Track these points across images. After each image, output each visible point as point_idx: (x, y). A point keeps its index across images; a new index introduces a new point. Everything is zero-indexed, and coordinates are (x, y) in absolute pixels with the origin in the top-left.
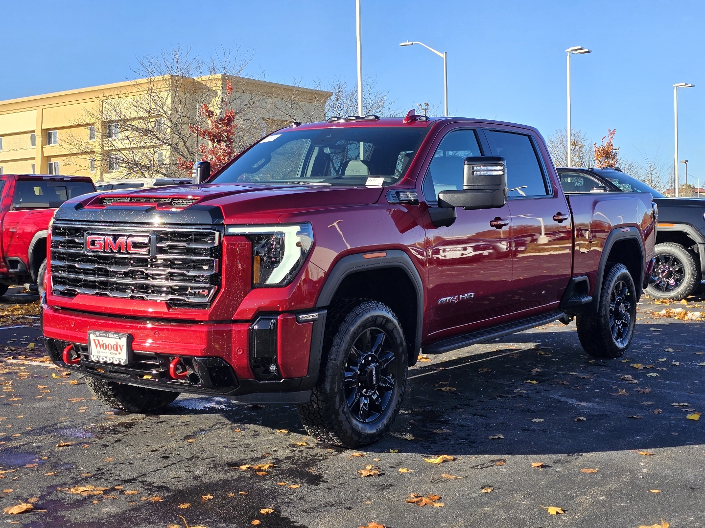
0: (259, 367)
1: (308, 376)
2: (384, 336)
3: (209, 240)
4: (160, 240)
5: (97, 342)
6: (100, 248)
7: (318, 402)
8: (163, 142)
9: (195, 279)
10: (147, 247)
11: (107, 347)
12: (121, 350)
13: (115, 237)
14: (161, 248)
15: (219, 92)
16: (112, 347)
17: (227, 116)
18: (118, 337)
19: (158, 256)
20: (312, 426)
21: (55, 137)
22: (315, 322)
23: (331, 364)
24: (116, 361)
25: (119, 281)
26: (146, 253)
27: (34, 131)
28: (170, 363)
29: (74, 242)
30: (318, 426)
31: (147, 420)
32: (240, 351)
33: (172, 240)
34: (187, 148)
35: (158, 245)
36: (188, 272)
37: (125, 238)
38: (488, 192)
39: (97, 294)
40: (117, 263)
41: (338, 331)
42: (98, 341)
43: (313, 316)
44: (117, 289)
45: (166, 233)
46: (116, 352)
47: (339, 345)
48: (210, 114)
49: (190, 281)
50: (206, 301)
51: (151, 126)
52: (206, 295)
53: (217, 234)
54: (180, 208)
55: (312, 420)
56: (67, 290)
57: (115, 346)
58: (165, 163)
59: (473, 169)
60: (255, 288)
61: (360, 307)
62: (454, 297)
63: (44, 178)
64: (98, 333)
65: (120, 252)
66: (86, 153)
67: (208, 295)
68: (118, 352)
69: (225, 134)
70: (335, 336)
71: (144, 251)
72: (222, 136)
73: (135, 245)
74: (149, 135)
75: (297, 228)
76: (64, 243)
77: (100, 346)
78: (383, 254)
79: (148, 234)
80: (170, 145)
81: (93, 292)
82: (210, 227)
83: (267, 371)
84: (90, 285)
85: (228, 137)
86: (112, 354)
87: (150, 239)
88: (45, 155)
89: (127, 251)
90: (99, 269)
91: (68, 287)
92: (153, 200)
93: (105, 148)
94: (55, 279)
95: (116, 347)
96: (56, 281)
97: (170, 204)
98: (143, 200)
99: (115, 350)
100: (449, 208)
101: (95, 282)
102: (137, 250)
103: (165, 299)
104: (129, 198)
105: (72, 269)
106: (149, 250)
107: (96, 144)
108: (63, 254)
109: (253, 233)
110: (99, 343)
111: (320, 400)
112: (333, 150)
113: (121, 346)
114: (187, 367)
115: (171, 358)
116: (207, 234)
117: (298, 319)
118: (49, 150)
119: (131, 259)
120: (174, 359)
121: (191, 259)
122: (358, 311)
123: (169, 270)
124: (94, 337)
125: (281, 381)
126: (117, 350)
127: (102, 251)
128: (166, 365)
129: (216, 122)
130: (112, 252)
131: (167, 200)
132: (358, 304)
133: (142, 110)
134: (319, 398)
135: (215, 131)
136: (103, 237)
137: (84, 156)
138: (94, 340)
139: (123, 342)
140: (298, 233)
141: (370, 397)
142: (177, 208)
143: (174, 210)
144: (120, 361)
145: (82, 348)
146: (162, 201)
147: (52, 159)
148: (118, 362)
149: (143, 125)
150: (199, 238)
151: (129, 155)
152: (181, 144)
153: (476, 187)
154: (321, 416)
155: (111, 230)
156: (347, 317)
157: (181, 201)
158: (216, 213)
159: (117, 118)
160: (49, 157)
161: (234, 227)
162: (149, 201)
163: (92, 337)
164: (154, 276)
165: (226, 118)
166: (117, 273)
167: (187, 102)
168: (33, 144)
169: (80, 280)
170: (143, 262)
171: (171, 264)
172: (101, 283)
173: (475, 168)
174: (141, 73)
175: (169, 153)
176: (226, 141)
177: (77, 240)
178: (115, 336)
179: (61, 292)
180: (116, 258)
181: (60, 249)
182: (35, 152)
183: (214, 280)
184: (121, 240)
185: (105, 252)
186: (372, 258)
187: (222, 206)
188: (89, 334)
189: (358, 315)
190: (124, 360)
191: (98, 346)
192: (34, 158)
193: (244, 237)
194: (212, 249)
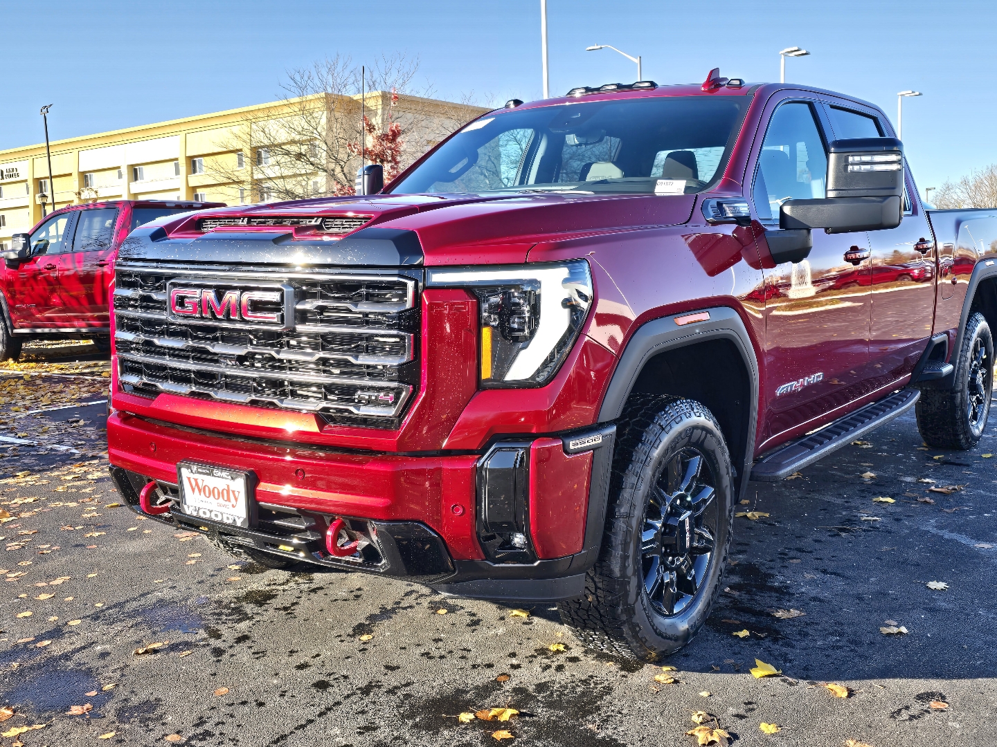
0: (493, 537)
1: (583, 552)
2: (700, 460)
3: (394, 296)
4: (302, 296)
5: (194, 484)
6: (195, 311)
7: (596, 591)
8: (318, 168)
9: (371, 372)
10: (279, 310)
11: (212, 492)
12: (236, 499)
13: (220, 291)
14: (304, 312)
15: (380, 112)
16: (220, 494)
17: (392, 131)
18: (230, 477)
19: (300, 328)
20: (583, 629)
21: (201, 164)
22: (596, 452)
23: (620, 525)
24: (228, 518)
25: (229, 372)
26: (275, 320)
27: (177, 159)
28: (327, 528)
29: (149, 299)
30: (594, 630)
31: (292, 584)
32: (458, 510)
33: (323, 297)
34: (344, 174)
35: (299, 307)
36: (356, 358)
37: (238, 292)
38: (874, 201)
39: (193, 393)
40: (225, 340)
41: (630, 461)
42: (196, 480)
43: (594, 440)
44: (228, 386)
45: (313, 284)
46: (227, 503)
47: (635, 487)
48: (371, 128)
49: (361, 375)
50: (391, 415)
51: (304, 149)
52: (390, 402)
53: (411, 284)
54: (336, 234)
55: (584, 620)
56: (145, 384)
57: (225, 492)
58: (320, 191)
59: (847, 160)
60: (485, 389)
61: (666, 413)
62: (798, 383)
63: (167, 205)
64: (195, 468)
65: (229, 320)
66: (234, 182)
67: (395, 403)
68: (230, 504)
69: (389, 152)
70: (627, 472)
71: (274, 317)
72: (386, 155)
73: (257, 306)
74: (303, 160)
75: (563, 272)
76: (136, 300)
77: (200, 491)
78: (704, 316)
79: (278, 286)
80: (326, 171)
81: (184, 389)
82: (396, 272)
83: (508, 544)
84: (181, 377)
85: (392, 156)
86: (220, 505)
87: (282, 296)
88: (191, 185)
89: (242, 318)
90: (194, 349)
91: (145, 380)
92: (288, 222)
93: (255, 177)
94: (125, 364)
95: (227, 494)
96: (126, 366)
97: (319, 227)
98: (271, 222)
99: (226, 498)
100: (802, 231)
101: (189, 371)
102: (259, 315)
103: (313, 408)
104: (246, 219)
105: (149, 347)
106: (282, 316)
107: (244, 173)
108: (133, 319)
109: (480, 281)
110: (197, 484)
111: (600, 589)
112: (584, 140)
113: (236, 494)
114: (358, 534)
115: (327, 519)
116: (390, 286)
117: (567, 448)
118: (195, 180)
119: (250, 332)
120: (333, 519)
121: (360, 334)
122: (664, 421)
123: (322, 354)
124: (189, 475)
125: (536, 564)
126: (229, 500)
127: (197, 316)
128: (319, 528)
129: (378, 138)
130: (214, 318)
131: (314, 220)
132: (661, 407)
133: (293, 131)
134: (600, 585)
135: (378, 149)
136: (198, 291)
137: (234, 186)
138: (189, 478)
139: (239, 485)
140: (566, 281)
141: (678, 568)
142: (331, 235)
143: (326, 239)
144: (234, 520)
145: (170, 488)
146: (306, 223)
147: (198, 190)
148: (230, 521)
149: (294, 149)
150: (374, 292)
151: (280, 183)
152: (338, 169)
153: (851, 193)
154: (601, 615)
155: (214, 278)
156: (644, 434)
157: (338, 222)
158: (407, 243)
159: (266, 142)
160: (194, 188)
161: (443, 272)
162: (281, 223)
163: (185, 472)
164: (292, 366)
165: (390, 133)
166: (226, 356)
167: (344, 121)
168: (177, 172)
169: (163, 368)
170: (272, 338)
171: (324, 342)
172: (199, 374)
173: (851, 159)
174: (293, 89)
175: (325, 179)
176: (390, 161)
177: (155, 296)
178: (224, 474)
179: (134, 387)
180: (223, 329)
181: (131, 313)
182: (180, 182)
183: (407, 374)
184: (232, 297)
185: (202, 318)
186: (688, 323)
187: (419, 230)
188: (180, 469)
189: (663, 429)
190: (242, 520)
191: (196, 490)
192: (178, 189)
193: (462, 291)
194: (400, 315)
